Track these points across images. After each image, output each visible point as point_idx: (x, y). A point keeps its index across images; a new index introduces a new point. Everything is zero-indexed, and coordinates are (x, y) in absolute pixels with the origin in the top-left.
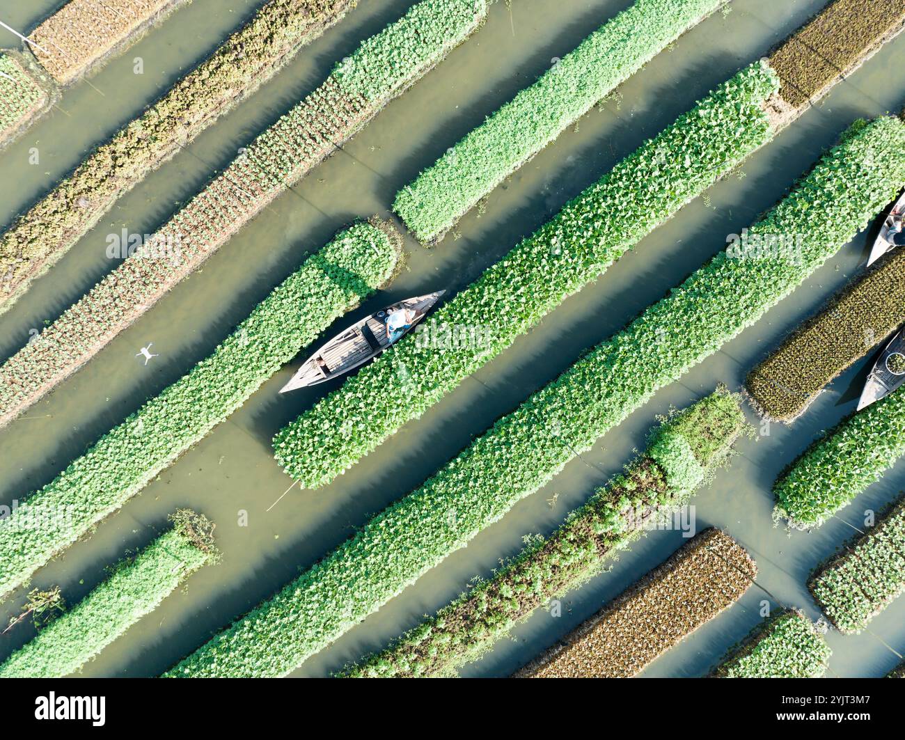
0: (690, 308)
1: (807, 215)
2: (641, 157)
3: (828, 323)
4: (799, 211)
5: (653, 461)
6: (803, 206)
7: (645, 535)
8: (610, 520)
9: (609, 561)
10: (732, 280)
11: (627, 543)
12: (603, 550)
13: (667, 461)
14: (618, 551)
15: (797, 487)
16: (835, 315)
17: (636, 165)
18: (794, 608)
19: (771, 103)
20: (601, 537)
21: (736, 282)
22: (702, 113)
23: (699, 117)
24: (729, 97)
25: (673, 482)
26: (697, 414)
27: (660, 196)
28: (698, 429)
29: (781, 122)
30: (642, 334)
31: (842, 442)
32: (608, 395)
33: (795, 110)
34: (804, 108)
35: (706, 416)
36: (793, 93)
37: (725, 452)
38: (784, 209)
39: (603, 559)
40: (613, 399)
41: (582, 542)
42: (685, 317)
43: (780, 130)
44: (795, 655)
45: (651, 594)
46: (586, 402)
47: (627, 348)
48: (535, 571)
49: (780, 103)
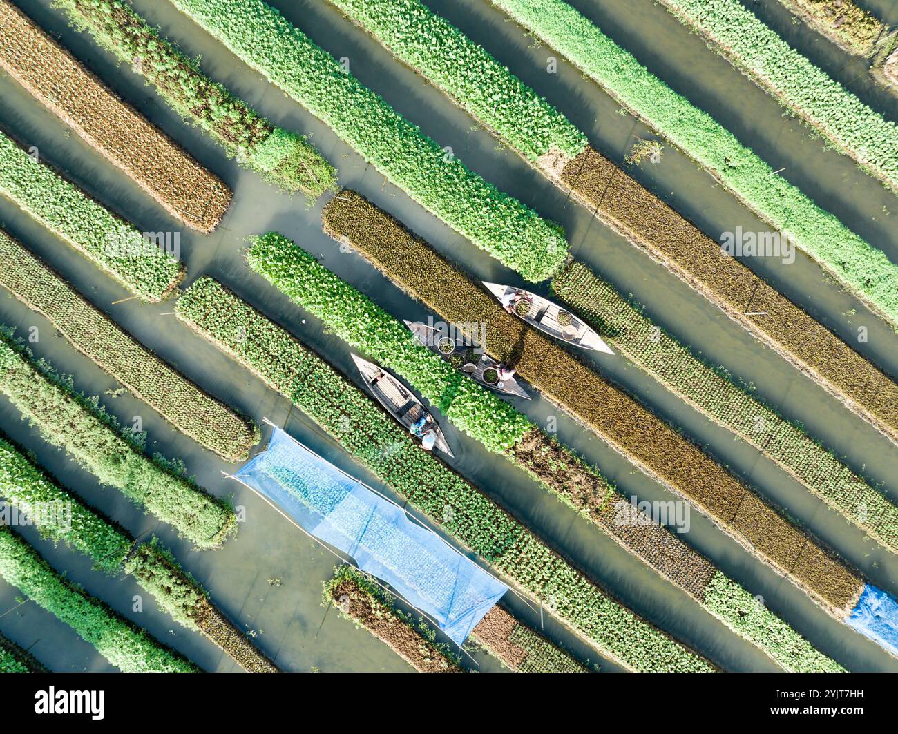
0: (390, 123)
1: (478, 197)
2: (492, 63)
3: (404, 239)
4: (480, 191)
5: (271, 131)
6: (485, 191)
7: (216, 143)
8: (221, 108)
9: (191, 120)
10: (416, 150)
11: (208, 129)
12: (197, 112)
13: (273, 138)
14: (200, 126)
15: (274, 240)
16: (411, 243)
17: (486, 60)
18: (186, 268)
19: (559, 158)
20: (207, 108)
21: (415, 154)
22: (536, 99)
23: (532, 99)
24: (553, 119)
25: (258, 147)
26: (314, 157)
27: (466, 81)
28: (301, 160)
29: (547, 170)
30: (362, 94)
31: (316, 265)
32: (311, 79)
33: (558, 178)
34: (564, 187)
35: (314, 164)
36: (570, 173)
37: (291, 187)
38: (478, 181)
39: (192, 115)
40: (309, 82)
41: (200, 94)
42: (380, 122)
43: (540, 171)
44: (150, 271)
45: (173, 152)
46: (303, 65)
47: (348, 84)
48: (171, 64)
49: (562, 165)
